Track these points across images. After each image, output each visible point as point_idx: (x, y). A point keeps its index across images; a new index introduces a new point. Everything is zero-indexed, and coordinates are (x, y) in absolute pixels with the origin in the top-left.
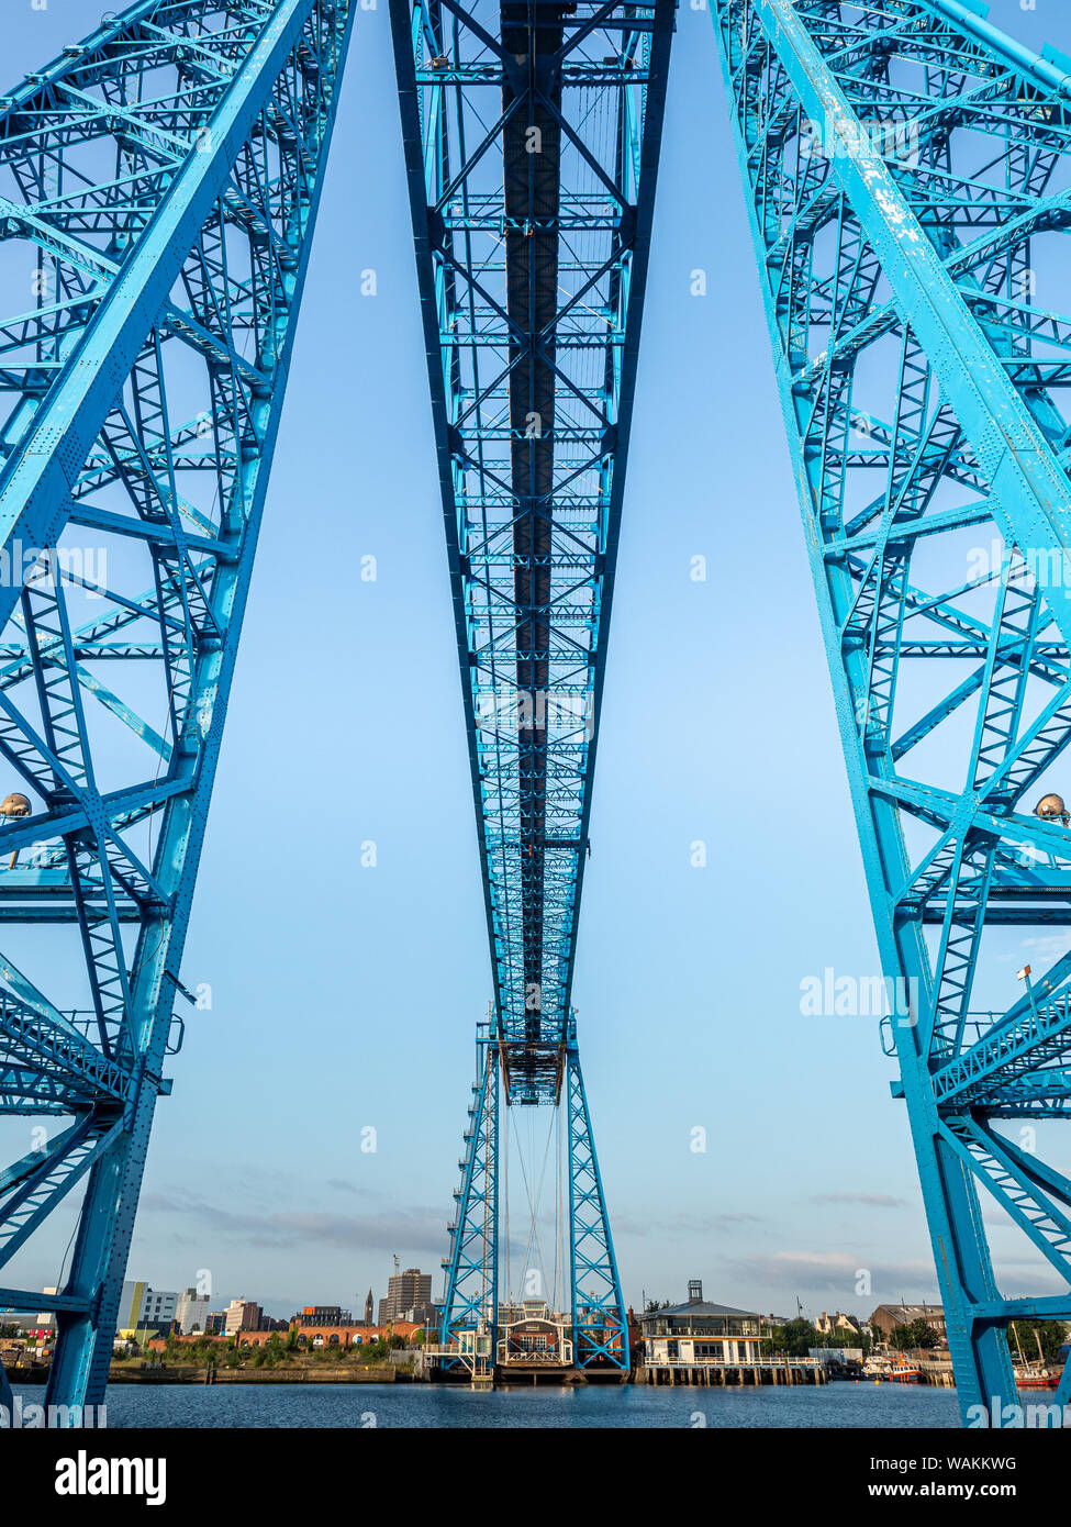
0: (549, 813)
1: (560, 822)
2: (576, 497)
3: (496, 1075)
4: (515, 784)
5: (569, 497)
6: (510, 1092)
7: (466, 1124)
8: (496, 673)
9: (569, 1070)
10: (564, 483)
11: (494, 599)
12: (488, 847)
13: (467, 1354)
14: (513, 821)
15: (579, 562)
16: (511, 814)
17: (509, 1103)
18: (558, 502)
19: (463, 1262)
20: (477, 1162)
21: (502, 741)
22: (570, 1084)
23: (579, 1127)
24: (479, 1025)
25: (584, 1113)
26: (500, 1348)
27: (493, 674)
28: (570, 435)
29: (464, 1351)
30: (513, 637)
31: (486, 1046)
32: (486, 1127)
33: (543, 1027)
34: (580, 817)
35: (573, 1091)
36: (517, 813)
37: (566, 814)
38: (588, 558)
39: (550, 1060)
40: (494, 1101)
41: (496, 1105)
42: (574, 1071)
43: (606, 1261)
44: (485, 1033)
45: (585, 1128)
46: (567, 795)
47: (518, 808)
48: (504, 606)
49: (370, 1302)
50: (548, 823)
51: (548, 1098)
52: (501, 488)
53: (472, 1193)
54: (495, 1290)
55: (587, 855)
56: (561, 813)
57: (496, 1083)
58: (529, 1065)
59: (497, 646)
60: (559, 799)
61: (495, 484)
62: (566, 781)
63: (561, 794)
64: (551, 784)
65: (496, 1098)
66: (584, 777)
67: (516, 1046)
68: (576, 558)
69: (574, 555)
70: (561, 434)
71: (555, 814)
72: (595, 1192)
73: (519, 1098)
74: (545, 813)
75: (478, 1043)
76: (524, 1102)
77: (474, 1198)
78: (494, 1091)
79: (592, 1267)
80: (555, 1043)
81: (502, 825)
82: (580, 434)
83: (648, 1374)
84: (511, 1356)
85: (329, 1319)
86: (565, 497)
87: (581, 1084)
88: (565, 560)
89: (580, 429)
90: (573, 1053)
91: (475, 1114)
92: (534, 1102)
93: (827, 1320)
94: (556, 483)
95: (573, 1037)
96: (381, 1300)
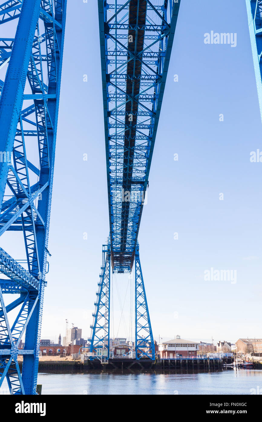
0: (134, 171)
1: (138, 175)
2: (152, 52)
3: (109, 263)
4: (121, 161)
5: (150, 53)
6: (114, 268)
7: (99, 280)
8: (117, 119)
9: (136, 262)
10: (148, 47)
11: (118, 91)
12: (111, 183)
13: (99, 355)
14: (121, 175)
15: (152, 78)
16: (120, 172)
17: (113, 272)
18: (145, 54)
19: (97, 326)
20: (102, 293)
21: (118, 145)
22: (136, 266)
23: (139, 281)
24: (103, 245)
25: (141, 276)
26: (111, 354)
27: (116, 120)
28: (152, 28)
29: (98, 354)
30: (125, 106)
31: (106, 253)
32: (106, 281)
33: (127, 246)
34: (145, 173)
35: (137, 269)
36: (122, 171)
37: (140, 172)
38: (155, 77)
39: (129, 258)
40: (109, 272)
41: (109, 273)
42: (138, 262)
43: (147, 325)
44: (106, 248)
45: (141, 281)
46: (141, 165)
47: (123, 169)
48: (122, 94)
49: (60, 338)
50: (133, 175)
51: (127, 271)
52: (123, 48)
53: (101, 303)
54: (109, 335)
55: (147, 187)
56: (138, 171)
57: (109, 266)
58: (121, 260)
59: (118, 109)
60: (138, 166)
61: (121, 46)
62: (141, 160)
63: (139, 164)
64: (135, 161)
65: (109, 271)
66: (148, 159)
67: (117, 253)
68: (150, 76)
69: (150, 75)
70: (148, 27)
71: (136, 172)
72: (144, 303)
73: (117, 271)
74: (132, 171)
75: (103, 252)
76: (119, 272)
77: (101, 305)
78: (109, 268)
79: (143, 327)
80: (131, 252)
81: (116, 175)
82: (155, 27)
83: (161, 361)
84: (114, 356)
85: (46, 344)
86: (148, 52)
87: (140, 266)
88: (147, 77)
89: (156, 25)
90: (138, 256)
91: (102, 276)
92: (123, 272)
93: (221, 344)
94: (145, 47)
95: (138, 250)
96: (64, 337)
